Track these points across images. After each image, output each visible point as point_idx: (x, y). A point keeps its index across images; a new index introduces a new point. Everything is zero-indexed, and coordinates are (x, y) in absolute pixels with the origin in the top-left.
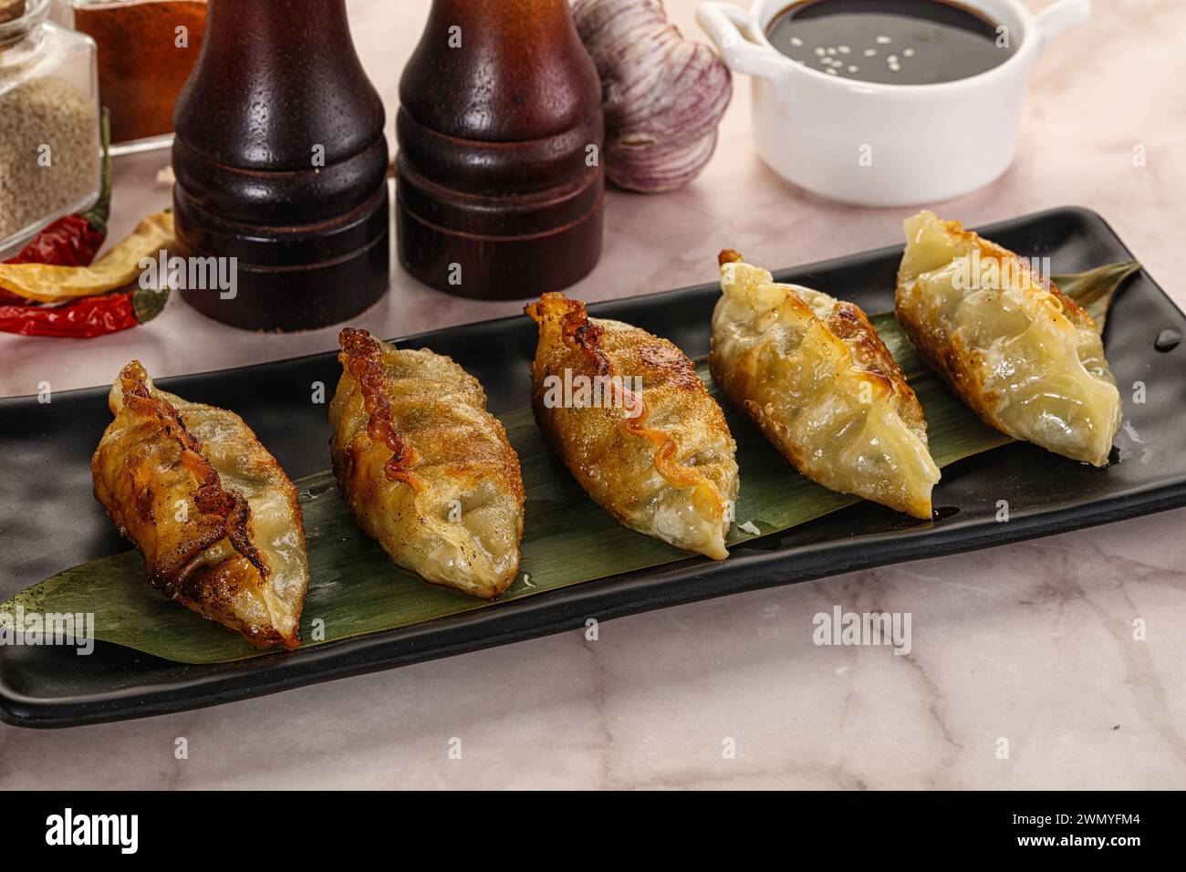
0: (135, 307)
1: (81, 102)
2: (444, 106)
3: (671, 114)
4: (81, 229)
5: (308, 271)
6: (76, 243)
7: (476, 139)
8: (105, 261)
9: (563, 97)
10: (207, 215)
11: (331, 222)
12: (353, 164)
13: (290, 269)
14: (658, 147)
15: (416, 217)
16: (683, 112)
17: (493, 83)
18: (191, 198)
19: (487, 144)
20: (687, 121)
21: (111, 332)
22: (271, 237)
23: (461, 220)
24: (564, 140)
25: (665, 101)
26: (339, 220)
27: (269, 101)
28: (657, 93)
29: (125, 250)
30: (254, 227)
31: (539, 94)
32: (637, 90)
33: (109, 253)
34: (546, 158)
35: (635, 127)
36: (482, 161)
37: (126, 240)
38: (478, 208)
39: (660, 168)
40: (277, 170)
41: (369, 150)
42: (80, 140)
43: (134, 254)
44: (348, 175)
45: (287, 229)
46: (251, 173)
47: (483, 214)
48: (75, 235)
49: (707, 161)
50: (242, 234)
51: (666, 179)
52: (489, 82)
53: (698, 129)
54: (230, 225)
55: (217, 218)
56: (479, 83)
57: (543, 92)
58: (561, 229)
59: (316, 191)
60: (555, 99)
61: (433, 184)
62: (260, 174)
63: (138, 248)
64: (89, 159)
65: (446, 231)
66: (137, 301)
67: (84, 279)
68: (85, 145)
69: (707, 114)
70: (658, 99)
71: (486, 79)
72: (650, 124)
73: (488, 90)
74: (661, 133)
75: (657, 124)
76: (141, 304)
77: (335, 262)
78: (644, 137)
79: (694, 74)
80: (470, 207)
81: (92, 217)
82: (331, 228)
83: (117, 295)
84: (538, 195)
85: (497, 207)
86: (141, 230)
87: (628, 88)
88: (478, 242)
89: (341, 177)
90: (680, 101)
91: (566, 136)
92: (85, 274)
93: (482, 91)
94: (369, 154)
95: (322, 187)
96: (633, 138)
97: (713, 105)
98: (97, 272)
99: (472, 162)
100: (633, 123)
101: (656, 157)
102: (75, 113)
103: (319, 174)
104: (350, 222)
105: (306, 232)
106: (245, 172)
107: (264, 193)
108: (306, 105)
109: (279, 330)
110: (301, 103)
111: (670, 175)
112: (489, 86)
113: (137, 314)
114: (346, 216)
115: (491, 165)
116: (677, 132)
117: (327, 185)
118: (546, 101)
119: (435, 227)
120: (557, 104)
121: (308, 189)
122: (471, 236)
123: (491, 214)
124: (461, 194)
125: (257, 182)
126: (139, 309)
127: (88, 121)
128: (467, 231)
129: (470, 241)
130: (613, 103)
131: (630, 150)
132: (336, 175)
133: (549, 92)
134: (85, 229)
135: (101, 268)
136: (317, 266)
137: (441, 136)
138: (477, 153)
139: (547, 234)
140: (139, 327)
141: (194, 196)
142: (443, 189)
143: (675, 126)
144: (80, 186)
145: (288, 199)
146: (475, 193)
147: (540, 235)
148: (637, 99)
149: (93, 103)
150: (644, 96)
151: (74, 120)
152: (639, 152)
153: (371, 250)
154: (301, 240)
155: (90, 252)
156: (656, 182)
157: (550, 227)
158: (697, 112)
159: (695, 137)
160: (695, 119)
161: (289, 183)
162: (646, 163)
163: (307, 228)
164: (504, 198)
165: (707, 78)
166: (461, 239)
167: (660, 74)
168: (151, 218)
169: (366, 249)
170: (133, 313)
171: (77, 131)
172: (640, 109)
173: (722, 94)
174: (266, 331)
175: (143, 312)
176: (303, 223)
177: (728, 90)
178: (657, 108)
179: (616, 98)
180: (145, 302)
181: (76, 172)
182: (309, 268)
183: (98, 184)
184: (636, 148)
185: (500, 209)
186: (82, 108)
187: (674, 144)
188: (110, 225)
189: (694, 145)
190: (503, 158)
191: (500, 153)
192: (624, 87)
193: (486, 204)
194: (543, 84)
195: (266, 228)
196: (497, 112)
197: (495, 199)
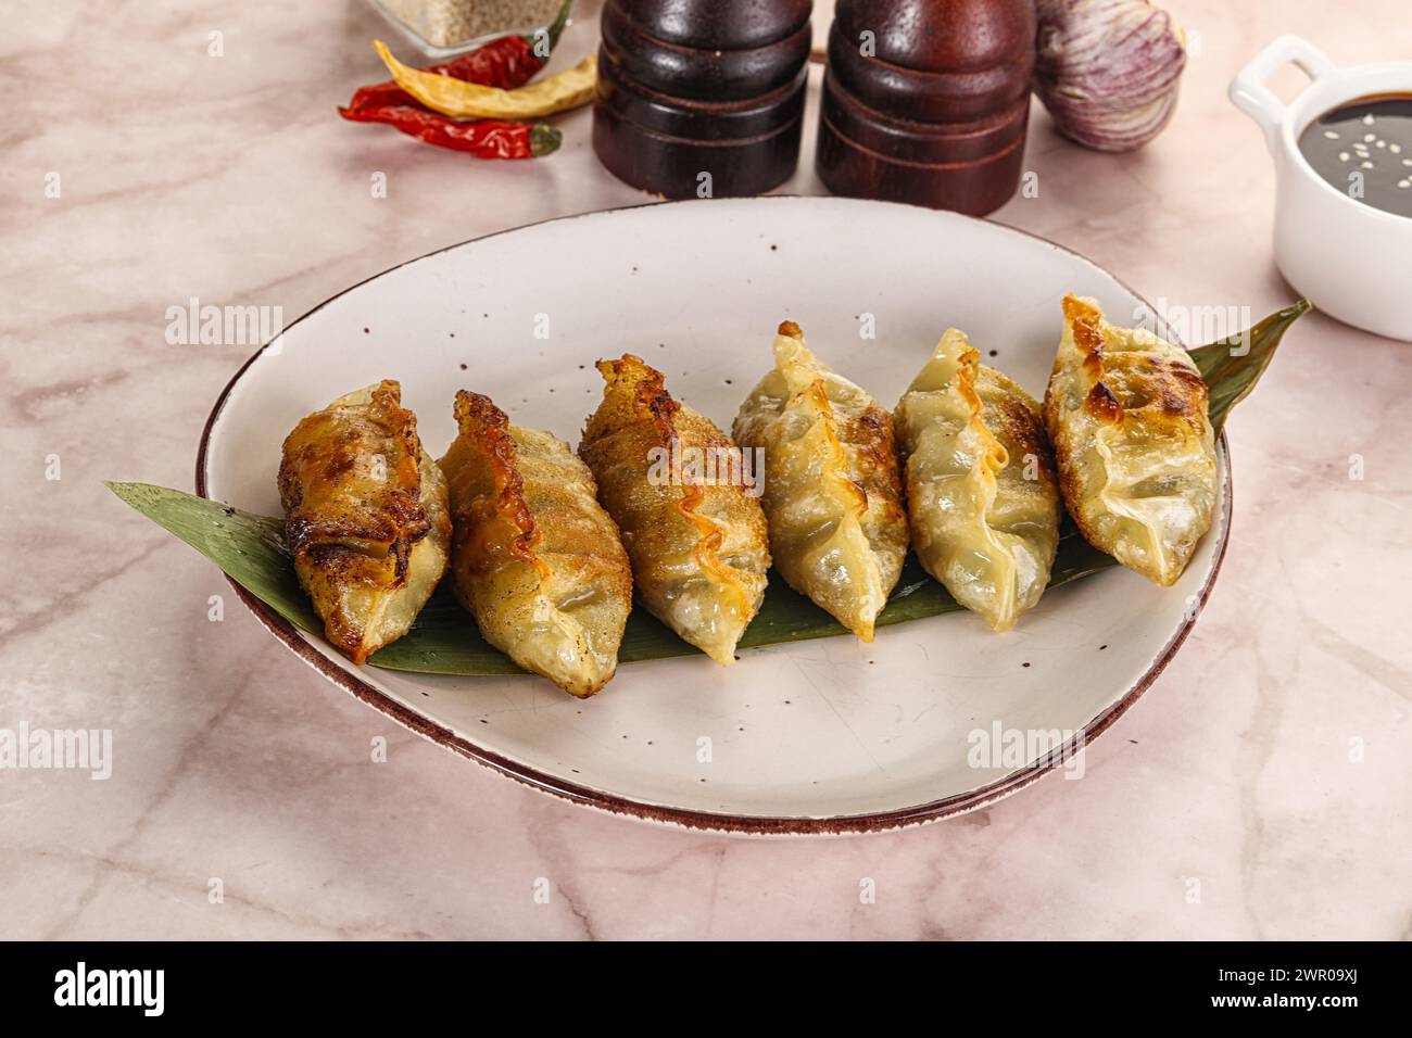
0: (531, 140)
6: (512, 64)
8: (534, 87)
14: (1094, 106)
21: (503, 158)
23: (859, 133)
29: (554, 83)
33: (540, 83)
43: (560, 88)
53: (1132, 98)
63: (567, 83)
65: (848, 142)
66: (534, 135)
67: (495, 102)
70: (1096, 59)
72: (1086, 80)
74: (1093, 91)
75: (1090, 82)
76: (537, 138)
77: (724, 143)
78: (1078, 92)
82: (731, 111)
83: (519, 124)
87: (1069, 40)
88: (872, 158)
96: (1068, 90)
100: (1071, 75)
101: (1093, 115)
103: (720, 57)
104: (749, 109)
113: (533, 149)
114: (743, 103)
116: (1110, 95)
117: (724, 70)
119: (838, 134)
123: (892, 136)
125: (668, 52)
126: (535, 143)
129: (864, 155)
130: (1053, 51)
136: (706, 143)
139: (940, 167)
140: (533, 160)
143: (1108, 88)
147: (930, 166)
152: (1076, 106)
153: (769, 141)
155: (522, 77)
157: (945, 161)
159: (1131, 104)
162: (1084, 118)
164: (904, 123)
165: (1152, 48)
166: (856, 151)
169: (761, 139)
170: (527, 146)
173: (1164, 70)
175: (539, 148)
179: (1056, 47)
180: (544, 139)
184: (1072, 101)
187: (1109, 106)
189: (1136, 112)
192: (1065, 38)
193: (888, 124)
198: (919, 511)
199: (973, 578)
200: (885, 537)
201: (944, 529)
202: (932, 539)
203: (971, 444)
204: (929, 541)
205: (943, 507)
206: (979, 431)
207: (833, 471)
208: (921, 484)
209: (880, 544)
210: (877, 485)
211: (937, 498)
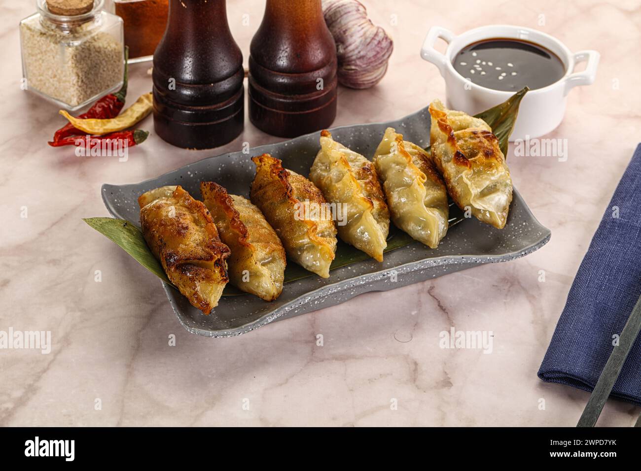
0: (135, 138)
1: (116, 44)
2: (267, 58)
3: (365, 59)
4: (114, 101)
5: (207, 125)
6: (111, 106)
7: (281, 72)
8: (123, 115)
9: (318, 55)
10: (166, 100)
11: (218, 105)
12: (228, 81)
13: (200, 124)
14: (360, 72)
15: (255, 101)
16: (370, 58)
17: (288, 49)
18: (160, 92)
19: (284, 74)
20: (372, 62)
22: (192, 111)
23: (274, 105)
24: (318, 73)
25: (362, 53)
26: (221, 104)
27: (193, 55)
28: (359, 49)
29: (132, 110)
30: (185, 107)
31: (308, 54)
32: (351, 48)
33: (125, 111)
34: (310, 80)
35: (350, 63)
36: (283, 81)
37: (132, 105)
38: (281, 100)
39: (361, 80)
40: (195, 84)
41: (235, 75)
42: (116, 60)
43: (136, 112)
44: (226, 85)
45: (199, 108)
46: (184, 85)
47: (284, 102)
48: (111, 103)
49: (382, 77)
50: (180, 109)
51: (364, 84)
52: (287, 48)
53: (376, 65)
54: (175, 105)
55: (170, 102)
56: (282, 49)
57: (309, 53)
58: (317, 109)
59: (211, 93)
60: (315, 56)
61: (263, 88)
62: (188, 85)
63: (138, 110)
64: (119, 68)
65: (268, 108)
66: (135, 135)
67: (114, 124)
68: (117, 63)
69: (381, 59)
70: (359, 52)
71: (285, 47)
72: (356, 62)
73: (286, 52)
74: (360, 66)
75: (358, 62)
76: (137, 136)
77: (220, 121)
78: (353, 67)
79: (376, 42)
80: (278, 99)
81: (119, 96)
83: (127, 132)
84: (307, 95)
85: (289, 100)
86: (139, 101)
87: (347, 47)
88: (281, 113)
89: (222, 87)
90: (369, 53)
91: (319, 71)
92: (115, 122)
93: (284, 52)
94: (235, 77)
95: (214, 91)
96: (349, 67)
97: (383, 56)
98: (120, 121)
99: (279, 81)
100: (349, 61)
101: (359, 75)
102: (113, 50)
103: (213, 86)
104: (226, 105)
105: (206, 110)
106: (182, 84)
107: (190, 93)
108: (208, 57)
109: (195, 149)
110: (206, 57)
111: (366, 82)
112: (287, 50)
113: (135, 140)
114: (224, 103)
115: (286, 83)
116: (367, 66)
117: (216, 90)
118: (311, 56)
119: (263, 106)
120: (316, 58)
121: (208, 92)
122: (278, 111)
123: (289, 103)
124: (274, 94)
125: (186, 88)
126: (136, 139)
127: (119, 52)
128: (276, 109)
130: (340, 53)
131: (348, 72)
132: (221, 86)
133: (312, 53)
134: (116, 100)
135: (121, 119)
136: (211, 123)
137: (266, 69)
138: (281, 77)
139: (310, 111)
140: (136, 146)
141: (161, 91)
142: (267, 91)
143: (366, 64)
144: (115, 79)
145: (199, 96)
146: (280, 93)
147: (307, 112)
148: (351, 51)
149: (121, 44)
150: (353, 50)
151: (113, 53)
152: (352, 73)
153: (235, 116)
154: (205, 113)
155: (117, 110)
156: (360, 85)
157: (312, 109)
158: (376, 58)
159: (376, 68)
160: (375, 61)
161: (200, 89)
162: (355, 78)
163: (208, 108)
164: (292, 96)
165: (381, 44)
166: (274, 112)
167: (361, 41)
168: (144, 96)
169: (233, 116)
170: (133, 140)
171: (114, 57)
172: (352, 56)
173: (387, 51)
174: (190, 149)
175: (138, 140)
176: (206, 105)
177: (390, 49)
178: (359, 56)
179: (341, 51)
180: (139, 135)
181: (113, 74)
182: (208, 124)
183: (122, 78)
184: (350, 72)
185: (290, 101)
186: (116, 47)
187: (367, 71)
188: (127, 98)
189: (375, 71)
190: (292, 80)
191: (291, 78)
192: (345, 46)
193: (284, 98)
194: (310, 49)
195: (190, 107)
196: (290, 61)
197: (289, 96)
198: (393, 204)
199: (420, 228)
200: (381, 216)
201: (405, 210)
202: (400, 214)
203: (410, 174)
204: (399, 216)
205: (403, 201)
206: (413, 168)
207: (357, 194)
208: (392, 193)
209: (379, 220)
210: (374, 196)
211: (400, 198)
